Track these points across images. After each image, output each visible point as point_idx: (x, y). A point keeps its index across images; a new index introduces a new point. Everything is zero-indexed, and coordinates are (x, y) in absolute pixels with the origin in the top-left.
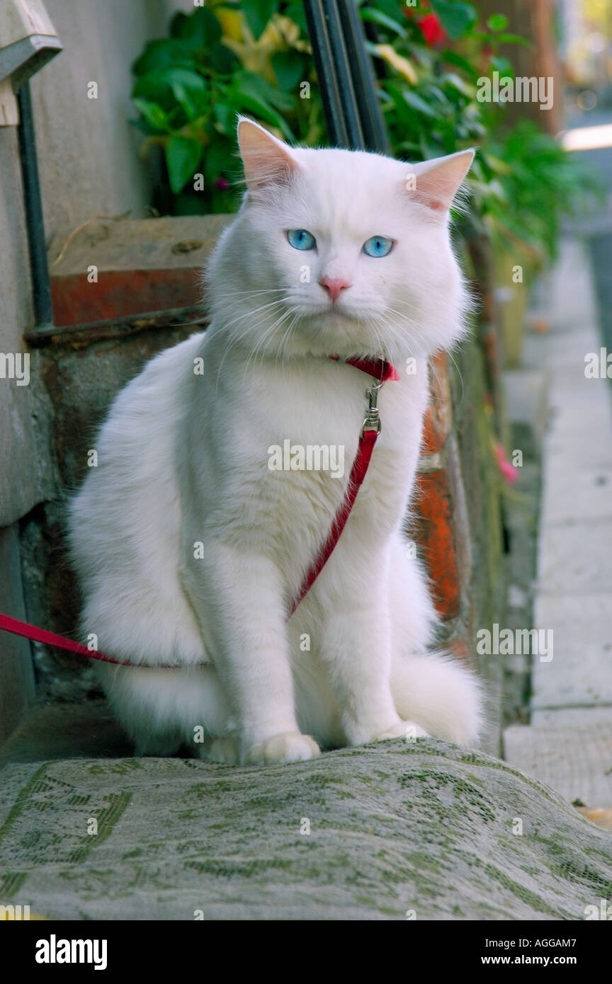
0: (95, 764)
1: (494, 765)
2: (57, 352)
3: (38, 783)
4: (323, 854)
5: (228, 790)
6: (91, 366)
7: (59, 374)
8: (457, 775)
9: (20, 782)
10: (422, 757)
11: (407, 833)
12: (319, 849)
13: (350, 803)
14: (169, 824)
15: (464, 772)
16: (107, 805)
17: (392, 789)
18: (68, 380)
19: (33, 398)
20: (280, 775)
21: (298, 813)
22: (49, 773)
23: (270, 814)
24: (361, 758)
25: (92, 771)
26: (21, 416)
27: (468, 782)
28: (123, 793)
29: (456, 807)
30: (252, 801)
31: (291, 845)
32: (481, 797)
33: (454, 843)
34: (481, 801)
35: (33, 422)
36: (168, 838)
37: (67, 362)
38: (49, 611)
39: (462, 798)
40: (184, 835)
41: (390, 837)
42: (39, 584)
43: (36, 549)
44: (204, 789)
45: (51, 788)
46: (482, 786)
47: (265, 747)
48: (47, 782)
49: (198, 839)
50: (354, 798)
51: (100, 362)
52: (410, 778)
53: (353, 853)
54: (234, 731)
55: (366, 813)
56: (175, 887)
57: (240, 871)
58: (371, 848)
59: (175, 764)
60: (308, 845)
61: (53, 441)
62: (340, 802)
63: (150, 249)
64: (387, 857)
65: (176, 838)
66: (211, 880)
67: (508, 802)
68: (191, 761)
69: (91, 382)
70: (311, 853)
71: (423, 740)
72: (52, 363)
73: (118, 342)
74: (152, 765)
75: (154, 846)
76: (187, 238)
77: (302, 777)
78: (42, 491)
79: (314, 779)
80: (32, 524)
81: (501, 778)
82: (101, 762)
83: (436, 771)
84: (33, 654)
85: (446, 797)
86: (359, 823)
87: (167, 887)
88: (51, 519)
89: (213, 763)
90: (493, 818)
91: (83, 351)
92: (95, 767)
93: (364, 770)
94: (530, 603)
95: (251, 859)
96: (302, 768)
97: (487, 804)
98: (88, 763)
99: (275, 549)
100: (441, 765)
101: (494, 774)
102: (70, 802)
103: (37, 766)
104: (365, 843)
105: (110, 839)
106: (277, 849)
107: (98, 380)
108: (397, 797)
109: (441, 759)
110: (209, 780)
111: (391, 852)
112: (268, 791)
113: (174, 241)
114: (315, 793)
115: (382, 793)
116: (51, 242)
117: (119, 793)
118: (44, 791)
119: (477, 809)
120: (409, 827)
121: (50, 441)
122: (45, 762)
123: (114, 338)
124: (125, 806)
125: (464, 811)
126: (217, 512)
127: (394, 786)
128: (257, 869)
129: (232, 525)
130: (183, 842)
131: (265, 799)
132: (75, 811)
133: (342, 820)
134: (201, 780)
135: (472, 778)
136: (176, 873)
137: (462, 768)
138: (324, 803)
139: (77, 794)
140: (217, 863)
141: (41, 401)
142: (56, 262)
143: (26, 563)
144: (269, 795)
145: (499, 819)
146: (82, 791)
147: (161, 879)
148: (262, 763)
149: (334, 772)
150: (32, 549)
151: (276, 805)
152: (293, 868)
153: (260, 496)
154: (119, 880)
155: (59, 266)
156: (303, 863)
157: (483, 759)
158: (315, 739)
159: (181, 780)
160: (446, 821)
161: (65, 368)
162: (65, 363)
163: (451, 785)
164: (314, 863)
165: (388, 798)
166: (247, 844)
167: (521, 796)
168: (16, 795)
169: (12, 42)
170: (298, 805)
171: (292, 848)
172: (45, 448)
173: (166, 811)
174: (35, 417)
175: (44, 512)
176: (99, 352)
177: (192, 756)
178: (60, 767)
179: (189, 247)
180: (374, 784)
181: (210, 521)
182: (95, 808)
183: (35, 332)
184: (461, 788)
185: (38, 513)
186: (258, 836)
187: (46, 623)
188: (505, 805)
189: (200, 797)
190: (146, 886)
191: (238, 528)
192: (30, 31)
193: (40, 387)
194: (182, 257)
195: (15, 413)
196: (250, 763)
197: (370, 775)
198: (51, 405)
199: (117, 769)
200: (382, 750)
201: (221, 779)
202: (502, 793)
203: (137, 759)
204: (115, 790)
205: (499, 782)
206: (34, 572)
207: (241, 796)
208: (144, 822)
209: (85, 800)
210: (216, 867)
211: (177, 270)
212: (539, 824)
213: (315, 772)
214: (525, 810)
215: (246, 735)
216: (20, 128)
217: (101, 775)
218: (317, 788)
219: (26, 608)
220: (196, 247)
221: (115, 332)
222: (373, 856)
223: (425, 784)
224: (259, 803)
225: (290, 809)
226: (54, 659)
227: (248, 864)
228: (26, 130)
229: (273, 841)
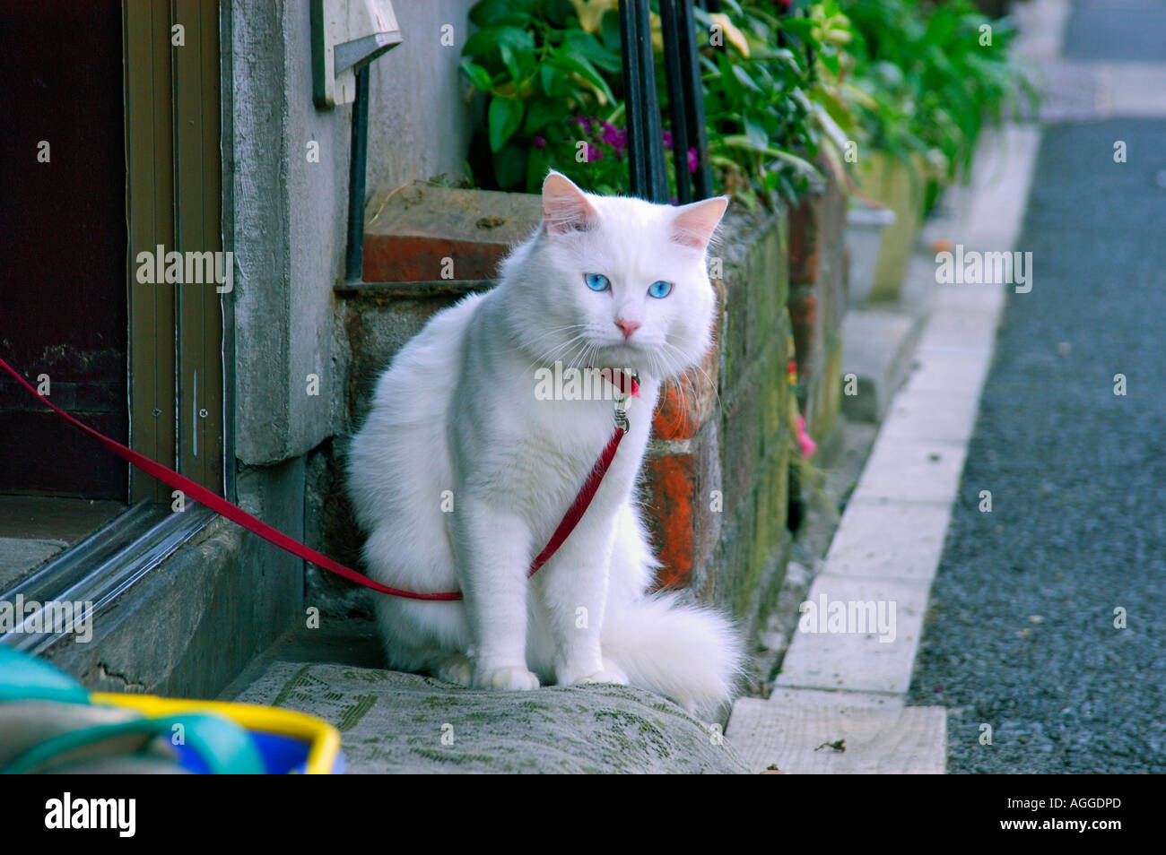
0: (350, 671)
1: (680, 715)
2: (361, 305)
3: (301, 678)
4: (517, 757)
5: (456, 704)
6: (390, 321)
7: (361, 324)
8: (645, 718)
9: (285, 676)
10: (620, 700)
11: (590, 754)
12: (516, 753)
13: (550, 726)
14: (404, 723)
15: (650, 715)
16: (356, 703)
17: (588, 720)
18: (369, 332)
19: (335, 343)
20: (500, 698)
21: (508, 727)
22: (310, 673)
23: (485, 725)
24: (570, 694)
25: (346, 676)
26: (322, 359)
27: (652, 724)
28: (370, 696)
29: (638, 742)
30: (473, 714)
31: (495, 748)
32: (662, 737)
33: (626, 766)
34: (660, 740)
35: (333, 364)
36: (401, 733)
37: (370, 315)
38: (324, 534)
39: (645, 735)
40: (414, 732)
41: (574, 754)
42: (318, 508)
43: (320, 477)
44: (436, 701)
45: (311, 684)
46: (664, 729)
47: (493, 675)
48: (308, 679)
49: (426, 736)
50: (554, 722)
51: (399, 319)
52: (605, 714)
53: (541, 759)
54: (473, 658)
55: (561, 735)
56: (401, 764)
57: (452, 760)
58: (557, 758)
59: (416, 680)
60: (508, 749)
61: (348, 383)
62: (543, 724)
63: (458, 219)
64: (567, 766)
65: (407, 734)
66: (430, 762)
67: (684, 745)
68: (430, 680)
69: (388, 336)
70: (509, 755)
71: (625, 687)
72: (356, 314)
73: (417, 302)
74: (397, 678)
75: (389, 737)
76: (492, 214)
77: (517, 702)
78: (332, 427)
79: (525, 704)
80: (320, 454)
81: (683, 725)
82: (354, 670)
83: (629, 712)
84: (305, 570)
85: (631, 733)
86: (554, 741)
87: (395, 763)
88: (337, 453)
89: (448, 683)
90: (667, 755)
91: (384, 307)
92: (348, 673)
93: (569, 703)
94: (810, 582)
95: (463, 753)
96: (520, 695)
97: (665, 745)
98: (344, 668)
99: (526, 509)
100: (632, 708)
101: (678, 721)
102: (326, 696)
103: (300, 666)
104: (552, 754)
105: (355, 729)
106: (483, 750)
107: (395, 334)
108: (590, 726)
109: (636, 704)
110: (441, 695)
111: (571, 763)
112: (488, 709)
113: (479, 215)
114: (525, 715)
115: (579, 723)
116: (369, 199)
117: (367, 696)
118: (305, 685)
119: (656, 746)
120: (593, 749)
121: (345, 383)
122: (308, 664)
123: (414, 298)
124: (370, 706)
125: (644, 746)
126: (477, 473)
127: (590, 718)
128: (465, 760)
129: (488, 486)
130: (412, 737)
131: (484, 715)
132: (329, 704)
133: (541, 737)
134: (435, 694)
135: (657, 721)
136: (403, 755)
137: (650, 712)
138: (529, 723)
139: (332, 692)
140: (435, 752)
141: (342, 347)
142: (372, 222)
143: (309, 488)
144: (487, 711)
145: (672, 756)
146: (336, 689)
147: (392, 758)
148: (489, 688)
149: (544, 701)
150: (317, 476)
151: (491, 719)
152: (493, 763)
153: (516, 466)
154: (359, 753)
155: (374, 226)
156: (501, 760)
157: (672, 709)
158: (538, 676)
159: (419, 693)
160: (626, 751)
161: (367, 320)
162: (368, 315)
163: (637, 725)
164: (510, 762)
165: (583, 727)
166: (462, 744)
167: (696, 742)
168: (282, 686)
169: (360, 37)
170: (508, 721)
171: (496, 751)
172: (340, 388)
173: (403, 714)
174: (334, 359)
175: (332, 445)
176: (399, 309)
177: (431, 676)
178: (318, 669)
179: (492, 224)
180: (574, 715)
181: (470, 479)
182: (346, 704)
183: (344, 285)
184: (646, 728)
185: (326, 446)
186: (472, 739)
187: (319, 544)
188: (680, 746)
189: (432, 706)
190: (379, 760)
191: (492, 490)
192: (376, 29)
193: (343, 335)
194: (485, 232)
195: (318, 357)
196: (480, 688)
197: (573, 707)
198: (350, 351)
199: (367, 677)
200: (590, 691)
201: (452, 696)
202: (680, 737)
203: (385, 672)
204: (364, 693)
205: (680, 729)
206: (315, 497)
207: (465, 710)
208: (384, 720)
209: (339, 697)
210: (435, 755)
211: (478, 244)
212: (706, 765)
213: (528, 700)
214: (697, 753)
215: (481, 662)
216: (355, 105)
217: (353, 680)
218: (526, 711)
219: (304, 529)
220: (498, 223)
221: (415, 293)
222: (557, 763)
223: (616, 721)
224: (478, 716)
225: (501, 724)
226: (323, 577)
227: (459, 756)
228: (360, 107)
229: (482, 745)
